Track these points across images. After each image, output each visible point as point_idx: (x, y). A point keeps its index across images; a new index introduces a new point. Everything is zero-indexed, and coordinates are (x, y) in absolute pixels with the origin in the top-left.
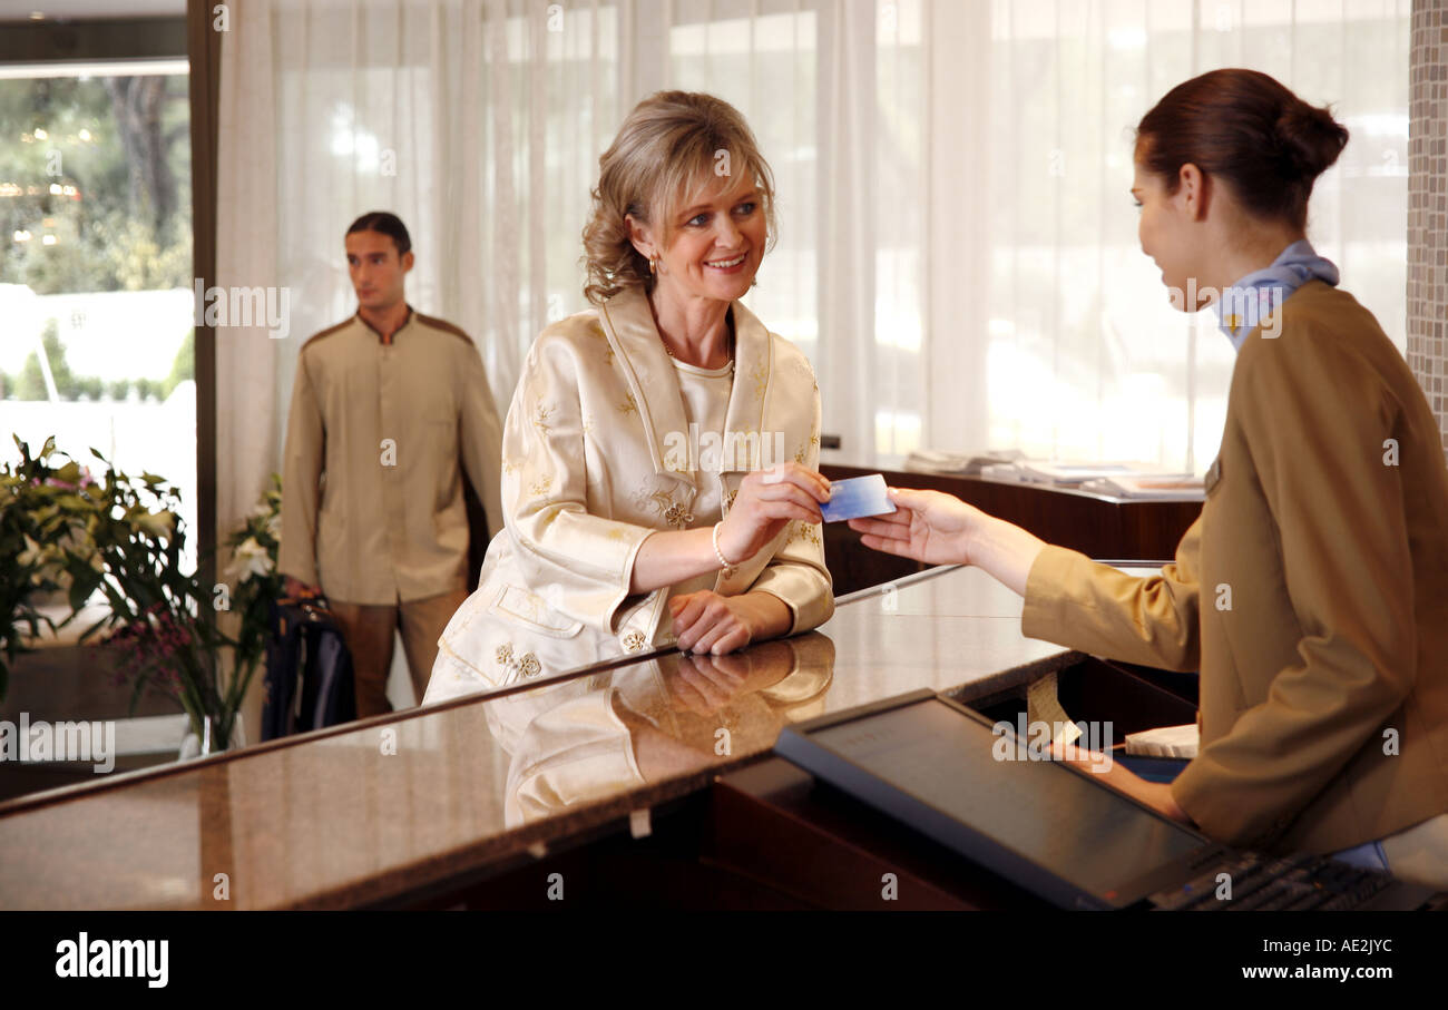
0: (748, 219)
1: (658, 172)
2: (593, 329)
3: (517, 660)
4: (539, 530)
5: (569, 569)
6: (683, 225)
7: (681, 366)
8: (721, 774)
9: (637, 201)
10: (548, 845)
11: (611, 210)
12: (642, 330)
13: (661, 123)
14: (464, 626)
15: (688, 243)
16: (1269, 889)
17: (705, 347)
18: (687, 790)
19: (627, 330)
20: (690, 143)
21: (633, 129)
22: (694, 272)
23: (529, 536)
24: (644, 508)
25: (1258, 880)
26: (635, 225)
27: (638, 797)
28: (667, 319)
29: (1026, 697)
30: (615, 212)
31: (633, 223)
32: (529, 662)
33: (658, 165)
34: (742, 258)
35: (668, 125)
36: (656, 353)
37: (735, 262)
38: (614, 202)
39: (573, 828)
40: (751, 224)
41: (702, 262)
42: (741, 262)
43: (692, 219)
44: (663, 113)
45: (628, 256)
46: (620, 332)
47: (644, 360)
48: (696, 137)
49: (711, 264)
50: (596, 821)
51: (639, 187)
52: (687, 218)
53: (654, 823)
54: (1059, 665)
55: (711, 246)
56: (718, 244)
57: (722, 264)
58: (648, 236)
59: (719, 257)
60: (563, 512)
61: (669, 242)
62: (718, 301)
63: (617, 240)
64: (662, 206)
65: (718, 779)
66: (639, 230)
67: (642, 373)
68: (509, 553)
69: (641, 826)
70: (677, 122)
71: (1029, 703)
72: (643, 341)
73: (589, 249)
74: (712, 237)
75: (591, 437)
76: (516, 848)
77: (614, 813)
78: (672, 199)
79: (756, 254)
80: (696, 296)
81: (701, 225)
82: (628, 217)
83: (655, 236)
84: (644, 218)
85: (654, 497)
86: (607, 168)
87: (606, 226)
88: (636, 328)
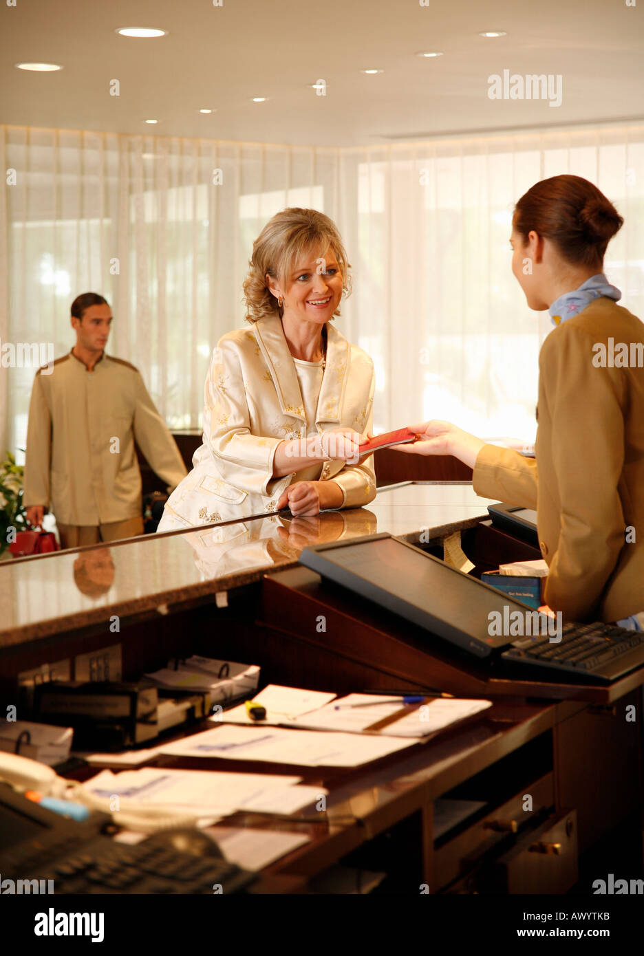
0: (332, 278)
1: (281, 250)
2: (249, 336)
3: (209, 516)
4: (223, 446)
5: (240, 465)
6: (294, 280)
7: (297, 361)
8: (267, 574)
9: (271, 266)
10: (169, 607)
11: (259, 272)
12: (276, 336)
13: (287, 223)
14: (181, 498)
15: (298, 289)
16: (580, 640)
17: (309, 350)
18: (248, 582)
19: (268, 336)
20: (299, 234)
21: (272, 226)
22: (301, 306)
23: (217, 449)
24: (278, 433)
25: (574, 635)
26: (271, 280)
27: (220, 584)
28: (290, 332)
29: (443, 544)
30: (260, 272)
31: (270, 278)
32: (215, 516)
33: (282, 246)
34: (328, 299)
35: (290, 225)
36: (284, 350)
37: (324, 301)
38: (260, 267)
39: (183, 597)
40: (333, 281)
41: (305, 301)
42: (327, 302)
43: (300, 277)
44: (288, 219)
45: (267, 297)
46: (264, 338)
47: (277, 353)
48: (303, 231)
49: (310, 302)
50: (196, 594)
51: (272, 260)
52: (297, 276)
53: (229, 600)
54: (462, 527)
55: (310, 291)
56: (314, 291)
57: (316, 302)
58: (277, 286)
59: (314, 298)
60: (235, 435)
61: (287, 289)
62: (317, 324)
63: (261, 287)
64: (283, 269)
65: (266, 576)
66: (273, 283)
67: (275, 360)
68: (206, 458)
69: (222, 601)
70: (295, 223)
71: (445, 549)
72: (276, 343)
73: (247, 294)
74: (311, 287)
75: (249, 394)
76: (150, 606)
77: (207, 591)
78: (288, 265)
79: (335, 298)
80: (304, 321)
81: (304, 281)
82: (267, 275)
83: (280, 286)
84: (274, 276)
85: (283, 427)
86: (256, 248)
87: (255, 280)
88: (272, 335)
